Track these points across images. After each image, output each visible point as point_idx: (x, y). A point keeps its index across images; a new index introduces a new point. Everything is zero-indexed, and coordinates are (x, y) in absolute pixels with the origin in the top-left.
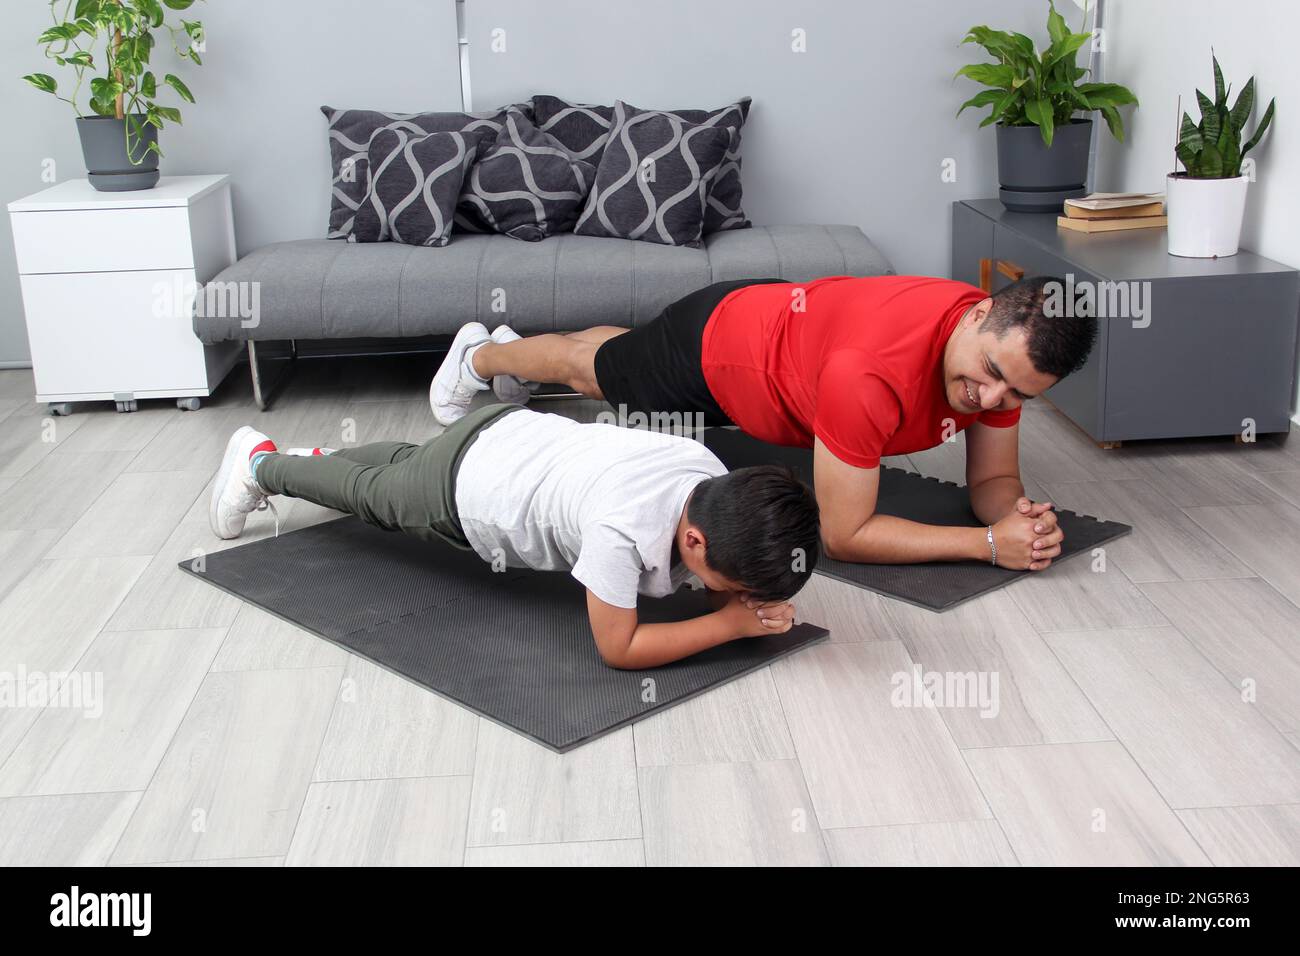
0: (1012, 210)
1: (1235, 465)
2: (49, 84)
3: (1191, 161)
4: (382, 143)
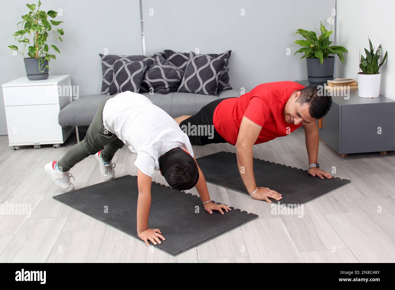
1: (381, 161)
2: (16, 48)
3: (364, 69)
4: (118, 65)
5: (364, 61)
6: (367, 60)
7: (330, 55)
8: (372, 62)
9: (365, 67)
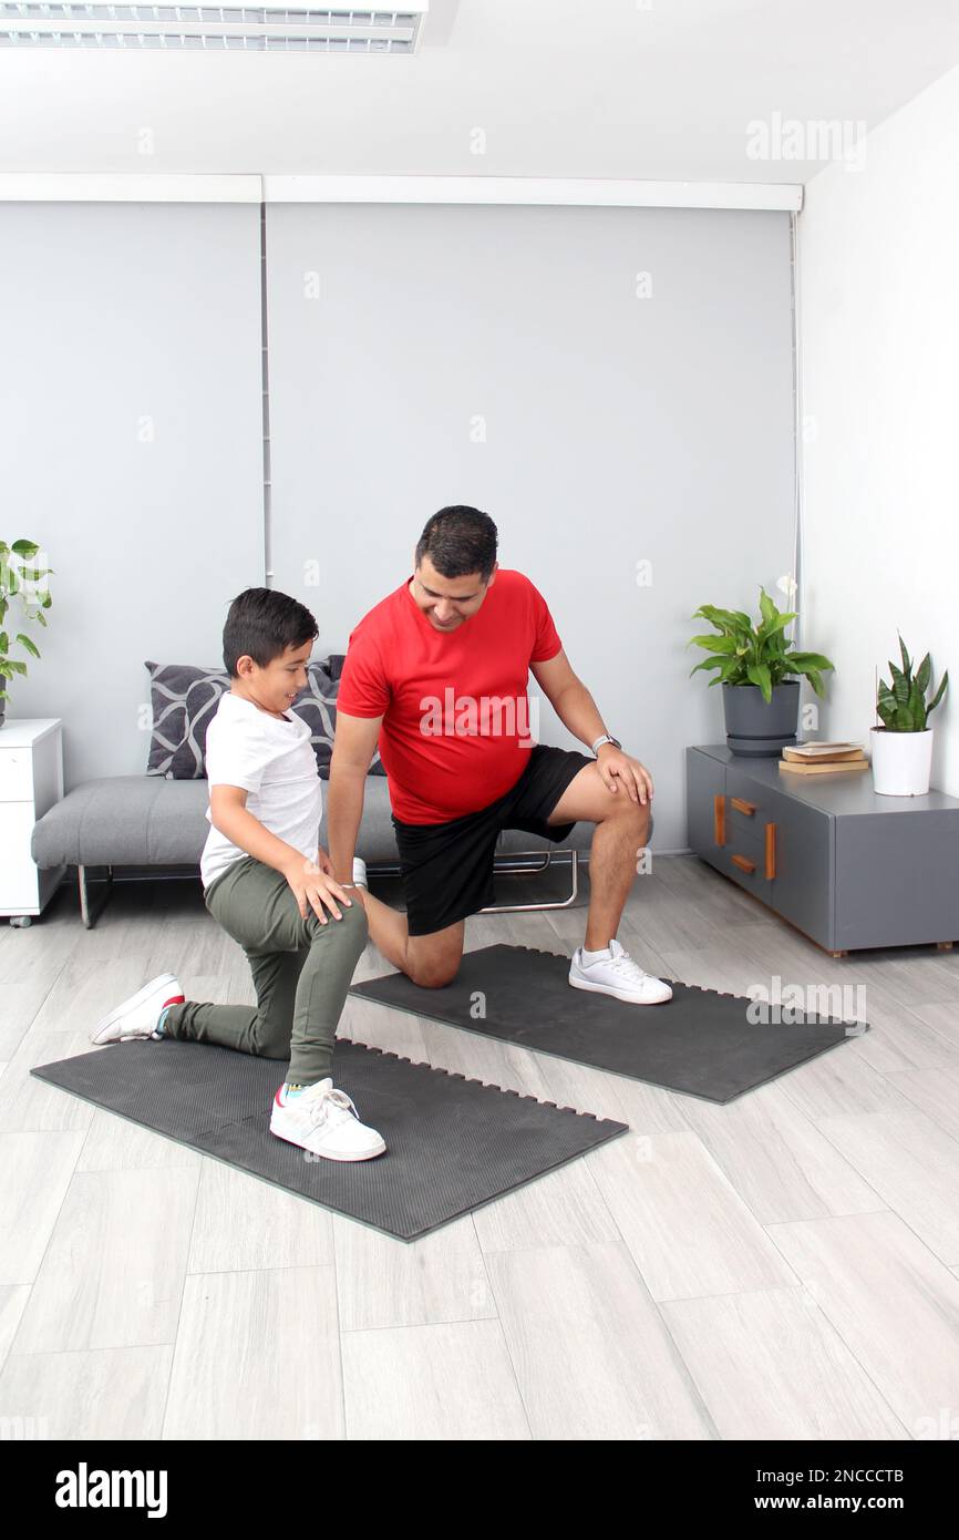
0: (738, 754)
3: (889, 718)
4: (199, 694)
5: (888, 695)
6: (894, 691)
7: (788, 677)
8: (908, 699)
9: (892, 710)
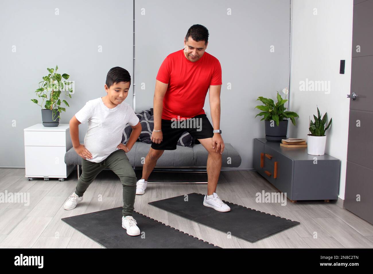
0: (269, 141)
1: (325, 208)
2: (36, 102)
3: (313, 132)
5: (313, 125)
6: (315, 124)
7: (285, 119)
8: (319, 126)
9: (314, 130)
